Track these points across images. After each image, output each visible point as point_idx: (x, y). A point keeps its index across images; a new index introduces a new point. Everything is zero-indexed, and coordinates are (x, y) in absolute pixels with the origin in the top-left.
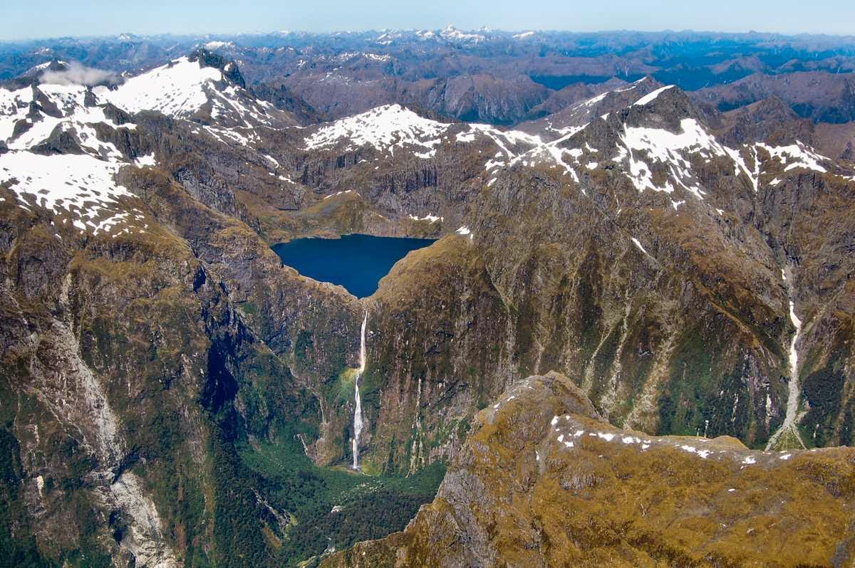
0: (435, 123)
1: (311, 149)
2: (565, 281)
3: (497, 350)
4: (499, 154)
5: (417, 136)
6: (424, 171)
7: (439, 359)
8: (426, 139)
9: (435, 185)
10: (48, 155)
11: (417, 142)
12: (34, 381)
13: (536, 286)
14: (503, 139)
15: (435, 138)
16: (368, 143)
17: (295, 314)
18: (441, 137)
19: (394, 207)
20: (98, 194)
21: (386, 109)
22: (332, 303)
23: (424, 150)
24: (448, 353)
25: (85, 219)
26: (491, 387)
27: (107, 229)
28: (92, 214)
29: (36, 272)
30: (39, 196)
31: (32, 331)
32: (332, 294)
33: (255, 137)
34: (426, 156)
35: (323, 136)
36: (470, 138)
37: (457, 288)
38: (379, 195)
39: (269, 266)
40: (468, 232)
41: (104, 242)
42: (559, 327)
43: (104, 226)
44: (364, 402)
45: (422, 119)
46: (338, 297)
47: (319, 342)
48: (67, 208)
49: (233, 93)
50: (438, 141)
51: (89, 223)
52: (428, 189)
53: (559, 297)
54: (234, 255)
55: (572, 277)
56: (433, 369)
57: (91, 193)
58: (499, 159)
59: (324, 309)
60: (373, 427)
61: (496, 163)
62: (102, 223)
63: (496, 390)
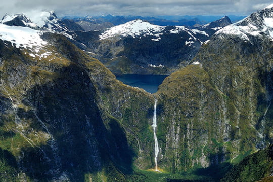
0: (158, 27)
1: (102, 39)
2: (248, 83)
3: (218, 114)
4: (190, 38)
5: (151, 32)
6: (157, 46)
7: (192, 119)
8: (156, 33)
9: (162, 52)
10: (11, 26)
11: (152, 34)
12: (17, 127)
13: (235, 85)
14: (190, 32)
15: (160, 33)
16: (129, 36)
17: (123, 101)
18: (163, 32)
19: (144, 62)
20: (36, 43)
21: (135, 22)
22: (140, 95)
23: (156, 38)
24: (196, 116)
25: (34, 53)
26: (217, 131)
27: (46, 57)
28: (37, 51)
29: (15, 76)
30: (12, 42)
31: (15, 104)
32: (140, 92)
33: (75, 35)
34: (157, 40)
35: (107, 34)
36: (176, 32)
37: (198, 87)
38: (137, 57)
39: (111, 79)
40: (199, 63)
41: (45, 63)
42: (246, 103)
43: (44, 56)
44: (159, 140)
45: (152, 25)
46: (142, 93)
47: (135, 114)
48: (25, 47)
49: (56, 22)
50: (162, 34)
51: (37, 54)
52: (159, 54)
53: (246, 90)
54: (96, 74)
55: (250, 81)
56: (190, 123)
57: (33, 42)
58: (190, 40)
59: (137, 98)
60: (163, 152)
61: (189, 42)
62: (42, 55)
63: (220, 132)
